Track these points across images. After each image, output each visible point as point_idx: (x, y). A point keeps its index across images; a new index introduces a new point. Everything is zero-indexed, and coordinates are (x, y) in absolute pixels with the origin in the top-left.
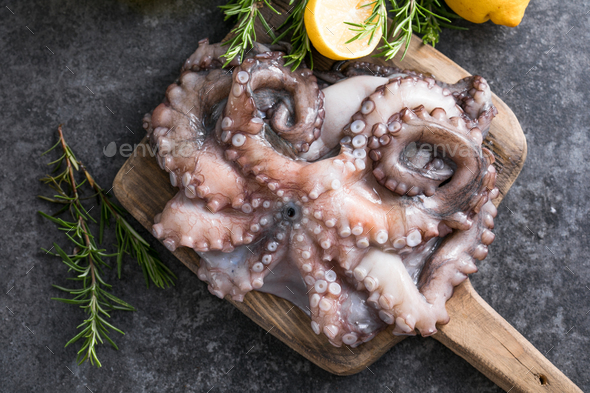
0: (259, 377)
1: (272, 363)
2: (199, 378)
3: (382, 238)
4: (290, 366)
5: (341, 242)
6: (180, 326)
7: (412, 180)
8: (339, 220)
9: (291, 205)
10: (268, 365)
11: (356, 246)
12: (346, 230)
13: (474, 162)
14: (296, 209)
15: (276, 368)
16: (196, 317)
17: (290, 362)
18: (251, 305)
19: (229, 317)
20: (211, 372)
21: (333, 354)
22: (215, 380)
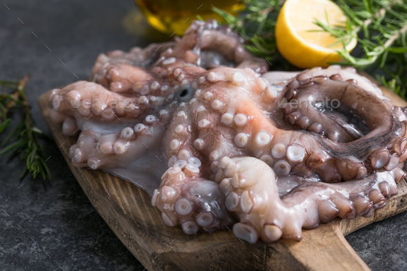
0: (76, 263)
1: (96, 258)
2: (16, 247)
3: (262, 139)
4: (113, 264)
5: (220, 129)
6: (28, 210)
7: (317, 117)
8: (227, 106)
9: (187, 87)
10: (91, 257)
11: (233, 141)
12: (229, 115)
13: (388, 123)
14: (190, 91)
15: (98, 262)
16: (48, 209)
17: (115, 262)
18: (103, 184)
19: (79, 217)
20: (31, 246)
21: (161, 234)
22: (31, 253)
